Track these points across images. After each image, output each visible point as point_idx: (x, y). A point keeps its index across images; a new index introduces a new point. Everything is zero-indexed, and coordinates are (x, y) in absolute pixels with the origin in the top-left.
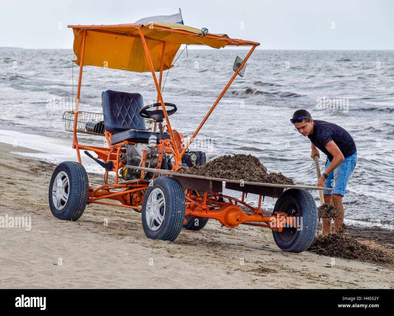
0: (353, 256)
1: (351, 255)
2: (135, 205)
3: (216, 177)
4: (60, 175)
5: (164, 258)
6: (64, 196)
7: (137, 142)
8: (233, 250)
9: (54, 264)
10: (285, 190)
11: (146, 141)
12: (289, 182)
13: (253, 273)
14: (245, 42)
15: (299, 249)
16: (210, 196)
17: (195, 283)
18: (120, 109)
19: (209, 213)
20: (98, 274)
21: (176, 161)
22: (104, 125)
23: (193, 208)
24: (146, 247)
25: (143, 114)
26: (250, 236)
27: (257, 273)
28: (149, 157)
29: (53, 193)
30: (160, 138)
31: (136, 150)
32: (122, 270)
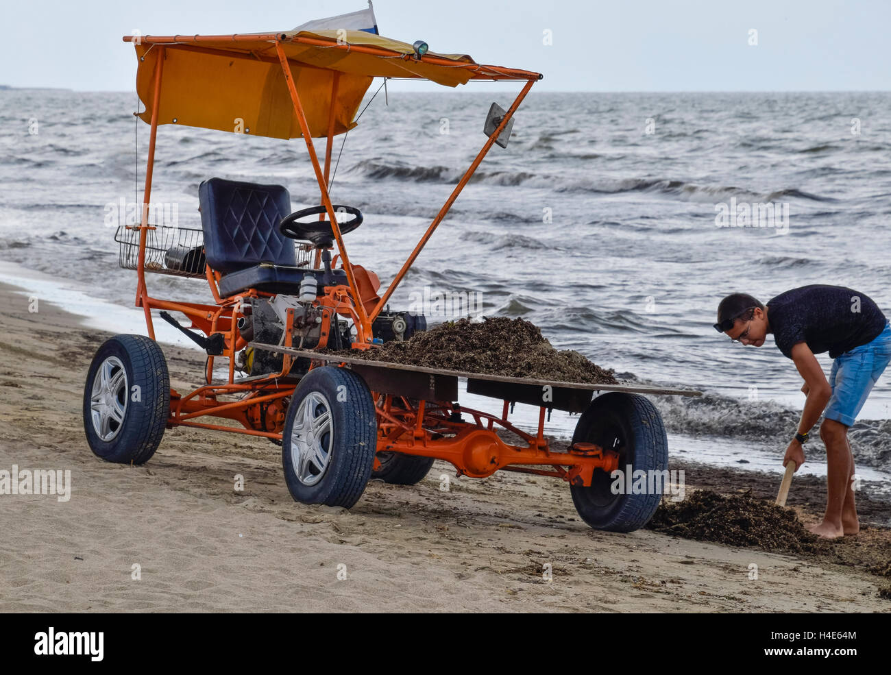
0: (747, 539)
1: (744, 537)
2: (272, 431)
3: (445, 368)
4: (106, 366)
5: (325, 543)
6: (116, 411)
7: (275, 292)
8: (481, 526)
9: (76, 558)
10: (595, 395)
11: (293, 290)
12: (604, 377)
13: (517, 575)
14: (509, 71)
15: (627, 524)
16: (432, 409)
17: (385, 597)
18: (238, 219)
19: (430, 446)
20: (170, 579)
21: (359, 332)
22: (203, 255)
23: (395, 435)
24: (289, 520)
25: (288, 230)
26: (526, 496)
27: (525, 577)
28: (299, 324)
29: (93, 403)
30: (326, 283)
31: (272, 310)
32: (224, 570)
